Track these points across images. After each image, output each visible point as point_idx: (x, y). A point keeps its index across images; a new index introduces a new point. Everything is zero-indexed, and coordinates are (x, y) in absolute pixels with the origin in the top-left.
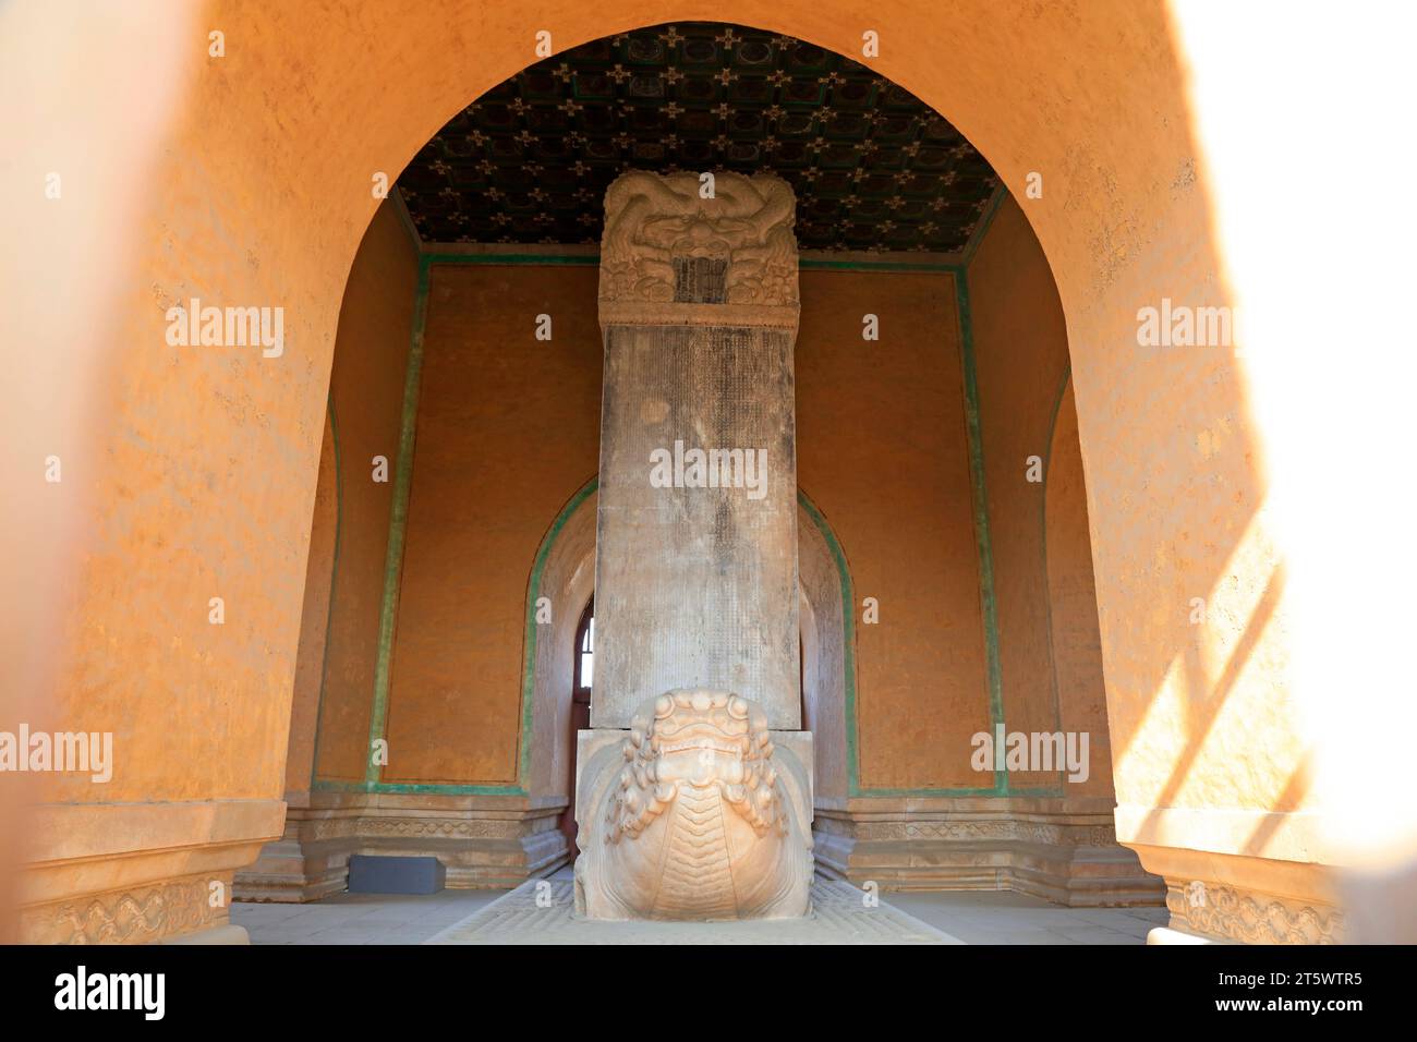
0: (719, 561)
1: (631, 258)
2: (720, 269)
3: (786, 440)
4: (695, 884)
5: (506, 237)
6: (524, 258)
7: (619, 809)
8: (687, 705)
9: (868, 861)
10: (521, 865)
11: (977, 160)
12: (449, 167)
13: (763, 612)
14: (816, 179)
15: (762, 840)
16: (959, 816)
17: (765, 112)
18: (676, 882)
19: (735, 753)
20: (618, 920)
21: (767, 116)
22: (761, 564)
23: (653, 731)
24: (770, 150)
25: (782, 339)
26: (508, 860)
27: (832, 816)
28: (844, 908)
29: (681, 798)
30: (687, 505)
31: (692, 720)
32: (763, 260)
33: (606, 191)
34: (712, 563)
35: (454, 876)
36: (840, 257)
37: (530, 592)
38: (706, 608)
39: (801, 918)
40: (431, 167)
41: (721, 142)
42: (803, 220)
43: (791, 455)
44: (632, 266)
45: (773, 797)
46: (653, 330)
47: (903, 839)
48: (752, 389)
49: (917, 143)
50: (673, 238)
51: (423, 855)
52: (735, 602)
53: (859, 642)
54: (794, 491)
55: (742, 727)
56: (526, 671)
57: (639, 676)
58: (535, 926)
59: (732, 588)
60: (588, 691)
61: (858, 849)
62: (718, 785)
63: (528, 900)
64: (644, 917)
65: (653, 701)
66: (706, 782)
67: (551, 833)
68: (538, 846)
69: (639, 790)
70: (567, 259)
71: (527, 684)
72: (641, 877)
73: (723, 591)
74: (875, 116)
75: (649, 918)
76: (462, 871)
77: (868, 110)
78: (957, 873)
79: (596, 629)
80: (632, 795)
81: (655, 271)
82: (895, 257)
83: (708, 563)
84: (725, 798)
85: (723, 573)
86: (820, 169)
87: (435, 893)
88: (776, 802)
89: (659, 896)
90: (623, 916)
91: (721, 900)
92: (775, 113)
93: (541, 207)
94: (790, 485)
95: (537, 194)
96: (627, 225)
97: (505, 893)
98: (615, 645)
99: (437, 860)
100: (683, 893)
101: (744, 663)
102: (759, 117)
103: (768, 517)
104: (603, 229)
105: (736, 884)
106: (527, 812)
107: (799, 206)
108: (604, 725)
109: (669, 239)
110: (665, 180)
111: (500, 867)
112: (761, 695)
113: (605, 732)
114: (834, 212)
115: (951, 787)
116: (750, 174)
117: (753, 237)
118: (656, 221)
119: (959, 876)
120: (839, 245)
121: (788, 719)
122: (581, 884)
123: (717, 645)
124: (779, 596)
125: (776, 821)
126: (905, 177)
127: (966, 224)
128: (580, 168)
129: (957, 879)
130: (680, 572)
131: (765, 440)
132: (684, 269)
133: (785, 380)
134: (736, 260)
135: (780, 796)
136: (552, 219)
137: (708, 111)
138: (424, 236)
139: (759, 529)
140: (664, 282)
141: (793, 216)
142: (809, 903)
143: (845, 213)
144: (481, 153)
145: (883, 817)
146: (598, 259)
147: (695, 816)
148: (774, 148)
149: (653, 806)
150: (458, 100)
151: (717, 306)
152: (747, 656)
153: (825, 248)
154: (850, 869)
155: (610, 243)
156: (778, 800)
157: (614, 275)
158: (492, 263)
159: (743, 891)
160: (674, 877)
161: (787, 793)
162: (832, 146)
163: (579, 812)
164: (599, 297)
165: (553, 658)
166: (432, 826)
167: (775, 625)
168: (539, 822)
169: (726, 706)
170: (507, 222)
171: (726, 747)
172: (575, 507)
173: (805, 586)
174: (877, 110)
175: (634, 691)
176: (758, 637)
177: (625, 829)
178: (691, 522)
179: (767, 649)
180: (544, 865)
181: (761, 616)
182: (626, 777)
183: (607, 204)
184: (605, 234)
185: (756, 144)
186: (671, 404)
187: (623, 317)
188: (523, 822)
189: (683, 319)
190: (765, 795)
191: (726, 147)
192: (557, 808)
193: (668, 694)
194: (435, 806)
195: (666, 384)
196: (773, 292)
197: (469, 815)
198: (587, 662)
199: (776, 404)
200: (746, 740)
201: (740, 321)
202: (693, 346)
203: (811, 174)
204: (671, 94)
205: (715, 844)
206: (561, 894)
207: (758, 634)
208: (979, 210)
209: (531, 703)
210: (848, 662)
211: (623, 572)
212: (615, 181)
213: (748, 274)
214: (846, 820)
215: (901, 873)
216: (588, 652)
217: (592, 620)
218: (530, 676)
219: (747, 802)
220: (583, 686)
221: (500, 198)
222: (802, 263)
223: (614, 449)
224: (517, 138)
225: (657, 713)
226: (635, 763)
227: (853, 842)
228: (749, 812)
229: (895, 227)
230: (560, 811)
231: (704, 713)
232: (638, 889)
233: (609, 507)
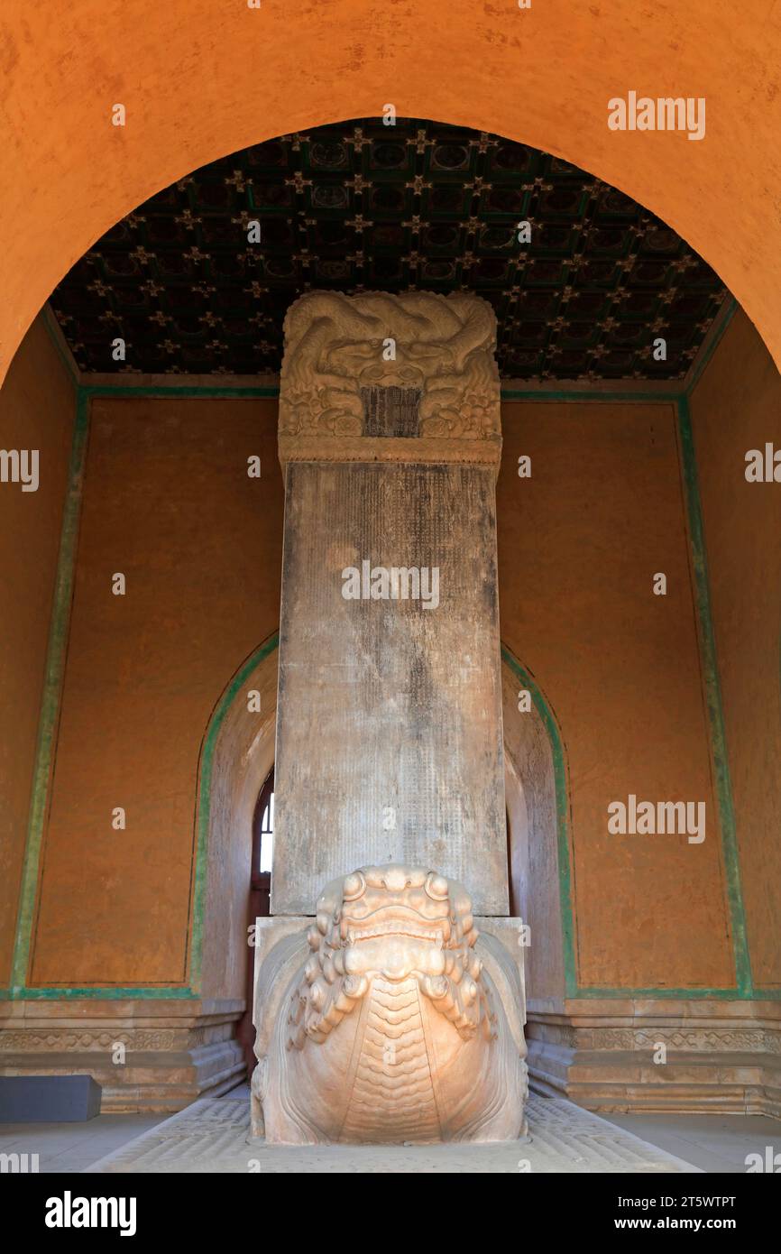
0: (413, 723)
1: (314, 388)
2: (415, 398)
3: (488, 588)
4: (391, 1098)
5: (175, 367)
6: (195, 390)
7: (303, 1008)
8: (380, 885)
9: (592, 1075)
10: (190, 1083)
11: (704, 272)
12: (110, 288)
13: (463, 779)
14: (519, 300)
15: (467, 1044)
16: (696, 1022)
17: (462, 225)
18: (368, 1096)
19: (435, 940)
20: (303, 1144)
21: (465, 230)
22: (462, 726)
23: (342, 916)
24: (468, 268)
25: (484, 477)
26: (175, 1077)
27: (549, 1020)
28: (565, 1129)
29: (373, 994)
30: (378, 661)
31: (385, 901)
32: (460, 389)
33: (285, 313)
34: (407, 726)
35: (111, 1098)
36: (547, 387)
37: (203, 762)
38: (401, 776)
39: (514, 1141)
40: (90, 288)
41: (413, 260)
42: (505, 345)
43: (493, 605)
44: (315, 395)
45: (478, 992)
46: (339, 467)
47: (631, 1049)
48: (449, 532)
49: (633, 257)
50: (361, 365)
51: (75, 1073)
52: (433, 769)
53: (573, 818)
54: (497, 644)
55: (442, 910)
56: (198, 853)
57: (325, 854)
58: (206, 1153)
59: (429, 753)
60: (267, 875)
61: (578, 1060)
62: (416, 977)
63: (198, 1124)
64: (331, 1140)
65: (341, 882)
66: (402, 974)
67: (226, 1044)
68: (209, 1059)
69: (325, 984)
70: (242, 392)
71: (199, 868)
72: (329, 1090)
73: (419, 757)
74: (586, 227)
75: (338, 1141)
76: (121, 1092)
77: (579, 221)
78: (696, 1091)
79: (276, 801)
80: (318, 991)
81: (340, 402)
82: (608, 386)
83: (402, 726)
84: (424, 992)
85: (419, 737)
86: (523, 288)
87: (89, 1119)
88: (482, 999)
89: (350, 1112)
90: (307, 1140)
91: (421, 1118)
92: (473, 225)
93: (213, 334)
94: (493, 638)
95: (209, 319)
96: (310, 351)
97: (171, 1116)
98: (298, 818)
99: (90, 1077)
100: (376, 1109)
101: (444, 839)
102: (454, 229)
103: (468, 673)
104: (282, 355)
105: (438, 1097)
106: (198, 1018)
107: (500, 330)
108: (285, 911)
109: (356, 366)
110: (351, 301)
111: (164, 1085)
112: (463, 875)
113: (286, 919)
114: (539, 337)
115: (685, 987)
116: (446, 294)
117: (450, 363)
118: (342, 347)
119: (700, 1095)
120: (545, 373)
121: (495, 903)
122: (259, 1101)
123: (413, 818)
124: (482, 763)
125: (483, 1021)
126: (619, 295)
127: (688, 347)
128: (256, 289)
129: (697, 1099)
130: (371, 737)
131: (464, 588)
132: (373, 400)
133: (487, 522)
134: (430, 390)
135: (487, 992)
136: (226, 347)
137: (399, 224)
138: (83, 365)
139: (459, 687)
140: (351, 414)
141: (494, 340)
142: (523, 1124)
143: (554, 338)
144: (147, 271)
145: (606, 1022)
146: (277, 392)
147: (391, 1015)
148: (473, 265)
149: (342, 1003)
150: (119, 208)
151: (409, 441)
152: (447, 831)
153: (530, 377)
154: (569, 1084)
155: (290, 371)
156: (485, 996)
157: (296, 406)
158: (159, 397)
159: (447, 1106)
160: (366, 1089)
161: (496, 990)
162: (537, 262)
163: (258, 1013)
164: (279, 431)
165: (228, 838)
166: (87, 1038)
167: (478, 794)
168: (212, 1030)
169: (424, 885)
170: (175, 350)
171: (423, 933)
172: (255, 666)
173: (511, 754)
174: (587, 220)
175: (320, 871)
176: (460, 809)
177: (310, 1031)
178: (382, 680)
179: (470, 822)
180: (216, 1082)
181: (463, 785)
182: (311, 969)
183: (287, 328)
184: (284, 362)
185: (452, 260)
186: (359, 549)
187: (304, 454)
188: (193, 1030)
189: (372, 455)
190: (469, 989)
191: (419, 265)
192: (232, 1014)
193: (358, 872)
194: (92, 1013)
195: (353, 526)
196: (471, 424)
197: (130, 1023)
198: (267, 842)
199: (479, 549)
200: (446, 924)
201: (435, 457)
202: (383, 485)
203: (513, 294)
204: (358, 204)
205: (414, 1048)
206: (236, 1115)
207: (459, 806)
208: (703, 331)
209: (202, 892)
210: (561, 841)
211: (307, 737)
212: (296, 302)
213: (444, 405)
214: (564, 1025)
215: (632, 1091)
216: (268, 832)
217: (273, 795)
218: (202, 859)
219: (450, 998)
220: (262, 871)
221: (167, 322)
222: (504, 394)
223: (296, 599)
224: (186, 256)
225: (346, 894)
226: (322, 951)
227: (573, 1051)
228: (451, 1010)
229: (608, 352)
230: (236, 1018)
231: (399, 893)
232: (325, 1105)
233: (291, 664)
